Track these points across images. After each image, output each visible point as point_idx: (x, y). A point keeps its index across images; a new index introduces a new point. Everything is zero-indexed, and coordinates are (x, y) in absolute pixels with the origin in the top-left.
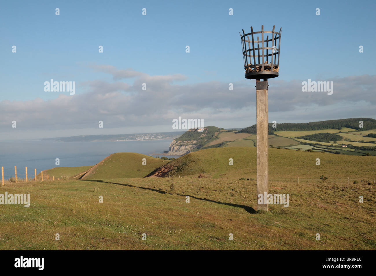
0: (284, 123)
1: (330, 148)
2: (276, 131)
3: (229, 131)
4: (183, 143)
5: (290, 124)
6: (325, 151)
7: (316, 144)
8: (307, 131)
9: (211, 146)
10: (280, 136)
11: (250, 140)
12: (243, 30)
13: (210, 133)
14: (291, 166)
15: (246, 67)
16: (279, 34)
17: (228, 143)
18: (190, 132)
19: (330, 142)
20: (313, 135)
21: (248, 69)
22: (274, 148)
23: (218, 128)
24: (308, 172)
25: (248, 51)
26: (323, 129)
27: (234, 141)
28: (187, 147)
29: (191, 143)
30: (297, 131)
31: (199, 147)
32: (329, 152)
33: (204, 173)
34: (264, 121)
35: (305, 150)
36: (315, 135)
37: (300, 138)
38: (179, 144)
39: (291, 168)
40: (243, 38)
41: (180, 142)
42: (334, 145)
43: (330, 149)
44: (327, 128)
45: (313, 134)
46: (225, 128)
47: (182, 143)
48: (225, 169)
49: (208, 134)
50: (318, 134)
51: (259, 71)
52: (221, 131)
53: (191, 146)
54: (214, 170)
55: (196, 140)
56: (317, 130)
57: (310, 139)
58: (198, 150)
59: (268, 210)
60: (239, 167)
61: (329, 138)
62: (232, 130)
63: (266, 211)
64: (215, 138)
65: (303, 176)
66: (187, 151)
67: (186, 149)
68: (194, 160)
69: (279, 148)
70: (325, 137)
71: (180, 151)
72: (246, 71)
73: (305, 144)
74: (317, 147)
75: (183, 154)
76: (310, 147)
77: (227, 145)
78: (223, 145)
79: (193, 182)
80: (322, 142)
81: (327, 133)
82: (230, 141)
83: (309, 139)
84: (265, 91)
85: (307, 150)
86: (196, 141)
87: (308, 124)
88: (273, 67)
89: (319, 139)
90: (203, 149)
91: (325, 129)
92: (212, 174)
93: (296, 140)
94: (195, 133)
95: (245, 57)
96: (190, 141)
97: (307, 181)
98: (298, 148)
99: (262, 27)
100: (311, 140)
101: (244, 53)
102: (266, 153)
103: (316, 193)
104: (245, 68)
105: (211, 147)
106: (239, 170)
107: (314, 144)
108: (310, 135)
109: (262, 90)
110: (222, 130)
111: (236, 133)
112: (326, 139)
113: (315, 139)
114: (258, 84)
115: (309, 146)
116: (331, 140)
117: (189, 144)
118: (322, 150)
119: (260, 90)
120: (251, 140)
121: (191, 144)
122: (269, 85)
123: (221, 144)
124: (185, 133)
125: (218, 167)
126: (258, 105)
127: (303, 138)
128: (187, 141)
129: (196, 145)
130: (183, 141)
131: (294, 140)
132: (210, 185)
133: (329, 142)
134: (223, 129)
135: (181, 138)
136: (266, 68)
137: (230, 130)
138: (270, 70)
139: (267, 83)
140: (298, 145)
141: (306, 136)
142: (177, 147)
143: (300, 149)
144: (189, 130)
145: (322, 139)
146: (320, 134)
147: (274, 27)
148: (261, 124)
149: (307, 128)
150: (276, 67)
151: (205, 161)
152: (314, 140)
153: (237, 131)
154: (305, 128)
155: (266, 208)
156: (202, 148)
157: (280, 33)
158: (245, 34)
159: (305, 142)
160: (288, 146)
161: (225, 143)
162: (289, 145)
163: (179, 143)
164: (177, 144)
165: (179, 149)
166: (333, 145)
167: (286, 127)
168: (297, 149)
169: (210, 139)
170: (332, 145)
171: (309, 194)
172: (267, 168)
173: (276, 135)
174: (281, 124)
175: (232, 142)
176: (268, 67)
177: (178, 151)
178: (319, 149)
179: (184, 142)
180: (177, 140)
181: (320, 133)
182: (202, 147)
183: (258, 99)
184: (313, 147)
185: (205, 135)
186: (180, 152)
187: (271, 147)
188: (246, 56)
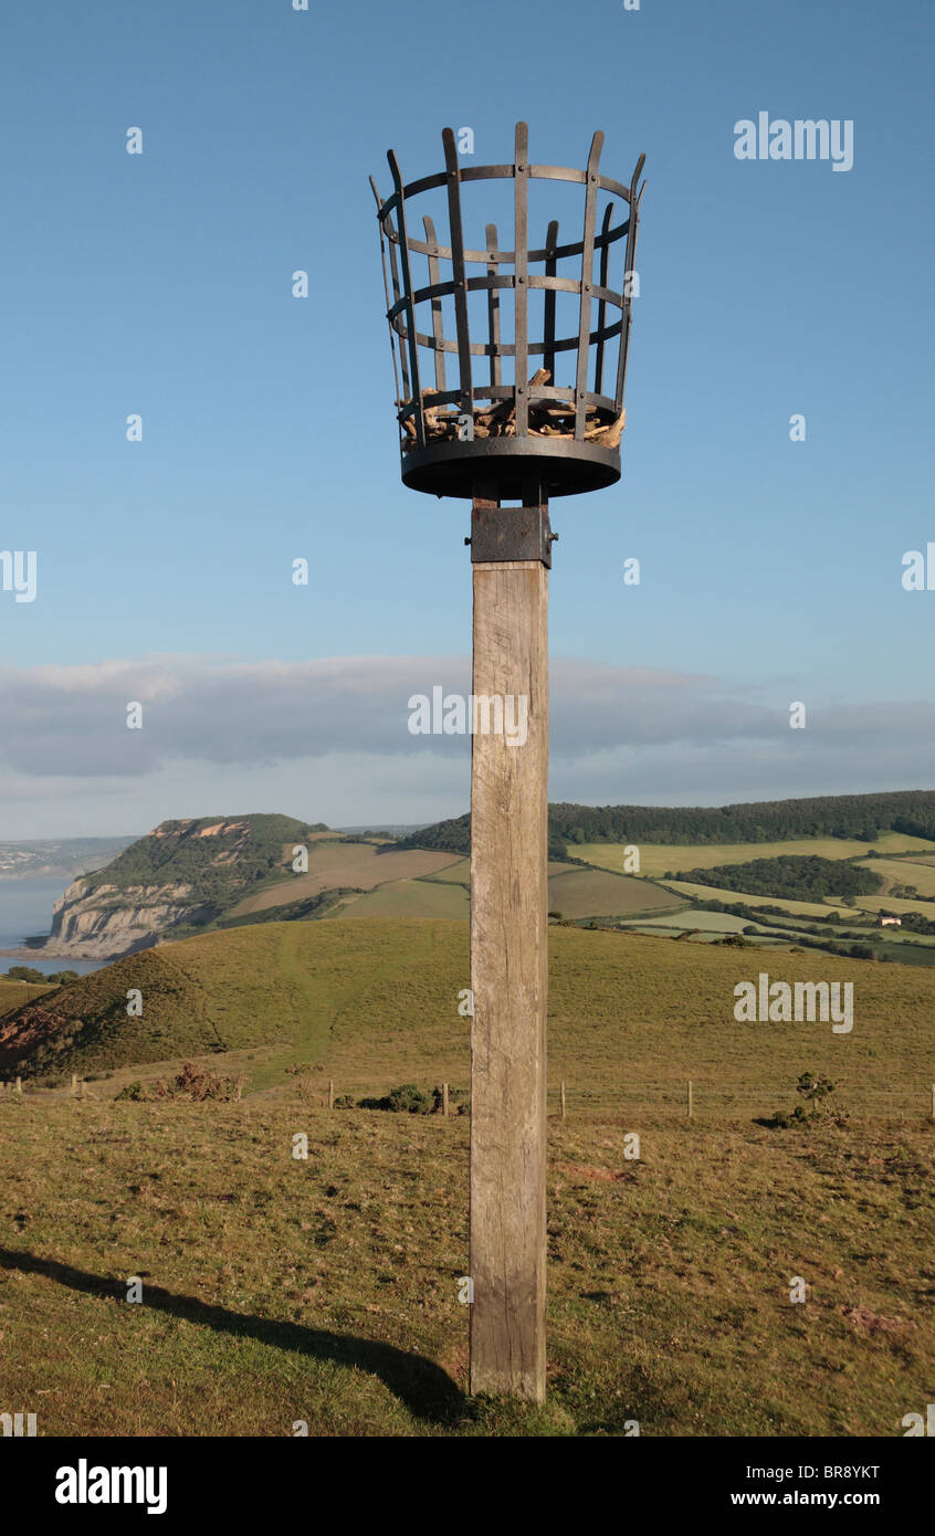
0: (613, 805)
1: (823, 931)
2: (578, 843)
3: (353, 839)
4: (124, 894)
5: (645, 809)
6: (804, 942)
7: (761, 909)
8: (719, 844)
9: (264, 912)
10: (595, 867)
11: (452, 883)
12: (390, 155)
13: (260, 845)
14: (649, 1018)
15: (409, 411)
16: (630, 197)
17: (345, 900)
18: (158, 840)
19: (825, 898)
20: (747, 866)
21: (418, 426)
22: (566, 924)
23: (297, 822)
24: (732, 1050)
25: (422, 295)
26: (792, 839)
27: (376, 886)
28: (143, 917)
29: (164, 898)
30: (673, 843)
31: (203, 916)
32: (823, 947)
33: (220, 1051)
34: (525, 774)
35: (712, 937)
36: (760, 865)
37: (688, 881)
38: (104, 902)
39: (647, 1026)
40: (393, 213)
41: (106, 888)
42: (845, 913)
43: (827, 933)
44: (811, 832)
45: (750, 860)
46: (331, 826)
47: (119, 897)
48: (328, 1031)
49: (247, 850)
50: (773, 860)
51: (494, 433)
52: (313, 837)
53: (162, 910)
54: (270, 1035)
55: (189, 882)
56: (768, 839)
57: (733, 887)
58: (197, 933)
59: (540, 1394)
60: (399, 1020)
61: (822, 880)
62: (369, 834)
63: (532, 1404)
64: (283, 870)
65: (707, 1070)
66: (139, 934)
67: (140, 926)
68: (173, 985)
69: (592, 927)
70: (803, 876)
71: (105, 936)
72: (410, 433)
73: (714, 907)
74: (766, 924)
75: (120, 950)
76: (737, 925)
77: (343, 906)
78: (322, 906)
79: (113, 1137)
80: (793, 898)
81: (814, 858)
82: (358, 891)
83: (732, 882)
84: (534, 573)
85: (723, 937)
86: (189, 887)
87: (724, 810)
88: (589, 418)
89: (777, 887)
90: (223, 925)
91: (802, 838)
92: (257, 1057)
93: (671, 891)
94: (183, 847)
95: (402, 346)
96: (160, 886)
97: (730, 1099)
98: (677, 929)
99: (521, 131)
100: (740, 891)
101: (399, 313)
102: (530, 993)
103: (811, 1210)
104: (402, 418)
105: (263, 917)
106: (394, 1035)
107: (753, 908)
108: (738, 866)
109: (511, 565)
110: (321, 835)
111: (382, 849)
112: (809, 887)
113: (758, 883)
114: (487, 521)
115: (731, 917)
116: (832, 892)
117: (153, 901)
118: (788, 937)
119: (500, 566)
120: (457, 884)
121: (164, 903)
122: (555, 538)
123: (310, 904)
124: (136, 844)
125: (292, 1019)
126: (486, 663)
127: (703, 878)
128: (146, 887)
129: (189, 904)
130: (122, 888)
131: (662, 886)
132: (204, 1156)
133: (820, 901)
134: (321, 828)
135: (116, 869)
136: (541, 417)
137: (358, 836)
138: (564, 433)
139: (546, 522)
140: (681, 910)
141: (715, 869)
142: (94, 915)
143: (690, 932)
144: (156, 831)
145: (787, 884)
146: (781, 860)
147: (597, 143)
148: (502, 793)
149: (722, 830)
150: (607, 416)
151: (229, 992)
152: (753, 891)
153: (392, 839)
154: (715, 832)
155: (528, 1377)
156: (219, 924)
157: (633, 191)
158: (404, 184)
159: (711, 898)
160: (634, 918)
161: (331, 896)
162: (638, 911)
163: (104, 896)
164: (93, 902)
165: (104, 924)
166: (841, 917)
167: (625, 824)
168: (676, 934)
169: (260, 875)
170: (836, 913)
171: (773, 1212)
172: (537, 1093)
173: (578, 862)
174: (600, 809)
175: (365, 892)
176: (554, 412)
177: (96, 936)
178: (776, 931)
179: (130, 889)
180: (92, 881)
181: (780, 855)
182: (219, 919)
183: (482, 627)
184: (748, 923)
185: (236, 854)
186: (108, 942)
187: (557, 920)
188: (406, 341)
